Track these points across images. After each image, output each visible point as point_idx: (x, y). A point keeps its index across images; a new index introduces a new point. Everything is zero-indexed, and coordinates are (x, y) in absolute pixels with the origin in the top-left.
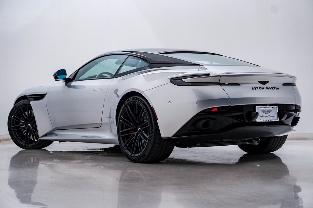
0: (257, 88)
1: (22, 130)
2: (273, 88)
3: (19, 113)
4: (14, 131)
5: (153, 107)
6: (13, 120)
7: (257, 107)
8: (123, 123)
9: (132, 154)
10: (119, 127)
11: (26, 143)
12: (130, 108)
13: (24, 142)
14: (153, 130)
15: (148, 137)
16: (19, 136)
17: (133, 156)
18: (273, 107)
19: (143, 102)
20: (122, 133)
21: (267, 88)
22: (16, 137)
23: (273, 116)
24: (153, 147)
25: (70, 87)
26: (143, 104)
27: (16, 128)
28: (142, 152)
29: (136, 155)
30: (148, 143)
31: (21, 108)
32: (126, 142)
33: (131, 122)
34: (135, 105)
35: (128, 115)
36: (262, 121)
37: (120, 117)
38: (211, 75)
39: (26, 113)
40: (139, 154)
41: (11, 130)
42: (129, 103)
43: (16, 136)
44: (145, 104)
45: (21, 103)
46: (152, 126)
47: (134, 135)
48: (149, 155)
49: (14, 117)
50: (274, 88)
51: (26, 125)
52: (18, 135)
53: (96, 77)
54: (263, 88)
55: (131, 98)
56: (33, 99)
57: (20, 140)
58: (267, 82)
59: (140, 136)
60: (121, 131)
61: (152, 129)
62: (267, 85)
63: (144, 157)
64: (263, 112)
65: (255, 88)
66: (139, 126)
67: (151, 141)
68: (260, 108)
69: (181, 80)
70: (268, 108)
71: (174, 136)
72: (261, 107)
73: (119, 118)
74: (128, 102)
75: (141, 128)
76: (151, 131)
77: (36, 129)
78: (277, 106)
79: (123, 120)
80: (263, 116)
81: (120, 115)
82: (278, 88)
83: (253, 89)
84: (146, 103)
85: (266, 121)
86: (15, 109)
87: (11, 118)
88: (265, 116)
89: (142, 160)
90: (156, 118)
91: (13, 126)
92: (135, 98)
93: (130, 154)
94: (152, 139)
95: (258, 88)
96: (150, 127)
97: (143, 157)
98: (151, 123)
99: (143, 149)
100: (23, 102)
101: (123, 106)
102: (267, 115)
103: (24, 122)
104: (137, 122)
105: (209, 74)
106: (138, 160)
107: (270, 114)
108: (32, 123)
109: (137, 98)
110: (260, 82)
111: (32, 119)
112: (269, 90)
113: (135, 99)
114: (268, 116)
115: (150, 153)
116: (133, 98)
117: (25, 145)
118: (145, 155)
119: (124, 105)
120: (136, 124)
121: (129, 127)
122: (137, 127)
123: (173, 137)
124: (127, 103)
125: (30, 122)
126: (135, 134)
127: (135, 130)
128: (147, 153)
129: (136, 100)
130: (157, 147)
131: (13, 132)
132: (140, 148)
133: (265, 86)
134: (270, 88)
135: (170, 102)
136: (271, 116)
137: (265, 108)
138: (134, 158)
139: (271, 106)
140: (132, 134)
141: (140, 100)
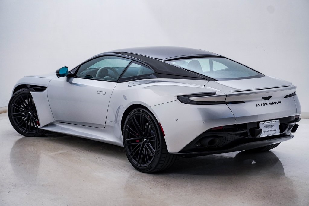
1: (23, 118)
2: (276, 103)
3: (19, 101)
4: (15, 119)
5: (160, 123)
6: (14, 108)
7: (260, 123)
8: (129, 132)
9: (138, 164)
10: (124, 135)
11: (26, 131)
12: (136, 118)
13: (25, 129)
14: (160, 145)
15: (155, 151)
16: (20, 124)
17: (139, 166)
18: (275, 122)
19: (150, 116)
20: (128, 142)
21: (270, 104)
22: (16, 125)
23: (275, 130)
24: (159, 160)
25: (72, 83)
26: (150, 118)
27: (17, 115)
28: (148, 164)
29: (142, 166)
30: (154, 156)
31: (21, 96)
32: (132, 151)
33: (137, 132)
34: (142, 118)
35: (134, 124)
36: (265, 136)
37: (126, 126)
38: (217, 94)
39: (26, 101)
40: (145, 165)
41: (12, 117)
42: (135, 114)
43: (17, 123)
45: (21, 91)
46: (159, 141)
47: (140, 145)
48: (155, 168)
49: (14, 105)
51: (27, 113)
52: (18, 123)
54: (266, 104)
55: (137, 109)
56: (33, 89)
57: (21, 127)
58: (270, 97)
59: (146, 147)
60: (127, 140)
61: (159, 144)
62: (270, 101)
63: (151, 169)
64: (266, 127)
65: (259, 105)
66: (145, 137)
67: (158, 155)
68: (263, 123)
70: (271, 123)
75: (147, 139)
76: (158, 145)
77: (37, 118)
78: (279, 120)
79: (129, 129)
80: (266, 131)
81: (125, 123)
82: (280, 103)
84: (152, 117)
85: (269, 135)
86: (15, 97)
87: (11, 106)
88: (268, 131)
89: (149, 171)
90: (163, 134)
91: (13, 114)
92: (141, 110)
93: (136, 163)
94: (159, 153)
95: (262, 105)
96: (157, 142)
97: (150, 169)
98: (158, 138)
99: (150, 160)
100: (23, 91)
102: (269, 129)
103: (24, 110)
104: (144, 133)
105: (215, 94)
106: (144, 170)
107: (273, 128)
108: (32, 112)
109: (143, 111)
110: (264, 98)
111: (32, 107)
112: (272, 105)
113: (142, 111)
114: (270, 131)
115: (157, 166)
116: (140, 110)
117: (26, 132)
118: (151, 167)
119: (130, 115)
120: (142, 135)
121: (135, 137)
122: (143, 138)
123: (179, 152)
124: (133, 114)
125: (30, 110)
126: (141, 144)
127: (141, 140)
128: (154, 166)
129: (142, 113)
130: (164, 161)
131: (13, 119)
132: (147, 160)
133: (268, 102)
134: (273, 103)
135: (177, 120)
136: (273, 130)
137: (268, 123)
138: (141, 168)
139: (274, 121)
140: (139, 144)
141: (146, 113)
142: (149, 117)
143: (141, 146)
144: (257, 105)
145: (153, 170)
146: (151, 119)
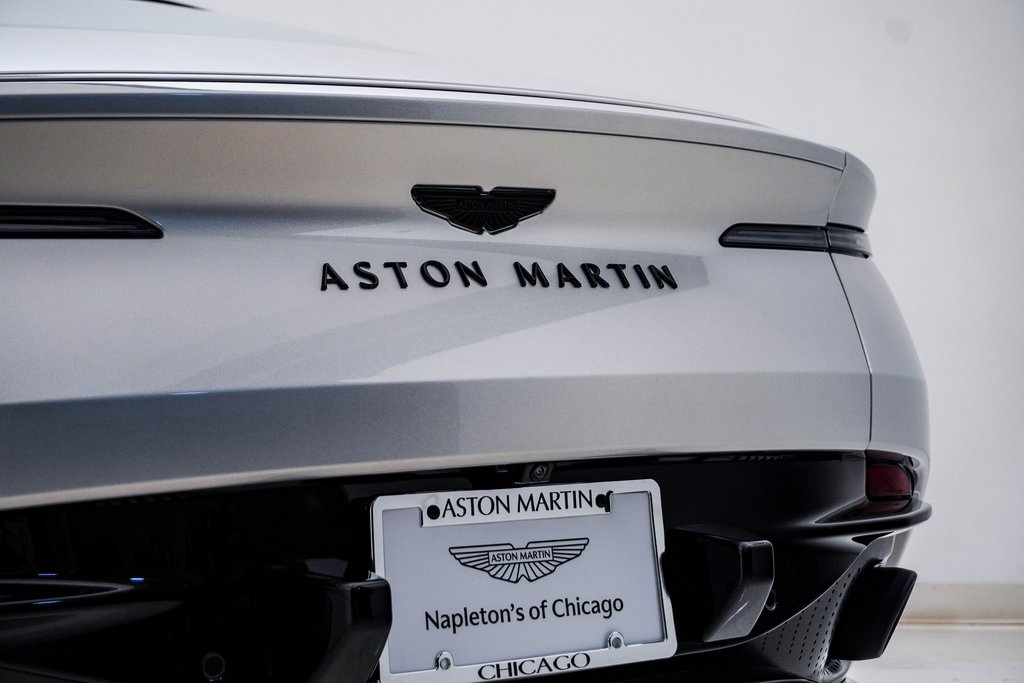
0: (387, 277)
2: (607, 275)
7: (382, 505)
18: (603, 501)
21: (529, 276)
23: (609, 607)
36: (459, 677)
50: (618, 269)
54: (472, 274)
58: (535, 201)
62: (530, 237)
64: (477, 558)
65: (360, 269)
68: (433, 512)
70: (542, 512)
72: (440, 499)
78: (652, 486)
80: (470, 618)
82: (664, 278)
83: (329, 278)
85: (512, 669)
88: (501, 616)
95: (411, 274)
102: (526, 595)
107: (566, 582)
110: (435, 199)
112: (556, 294)
114: (539, 611)
133: (494, 250)
134: (561, 269)
136: (578, 608)
137: (503, 515)
139: (584, 487)
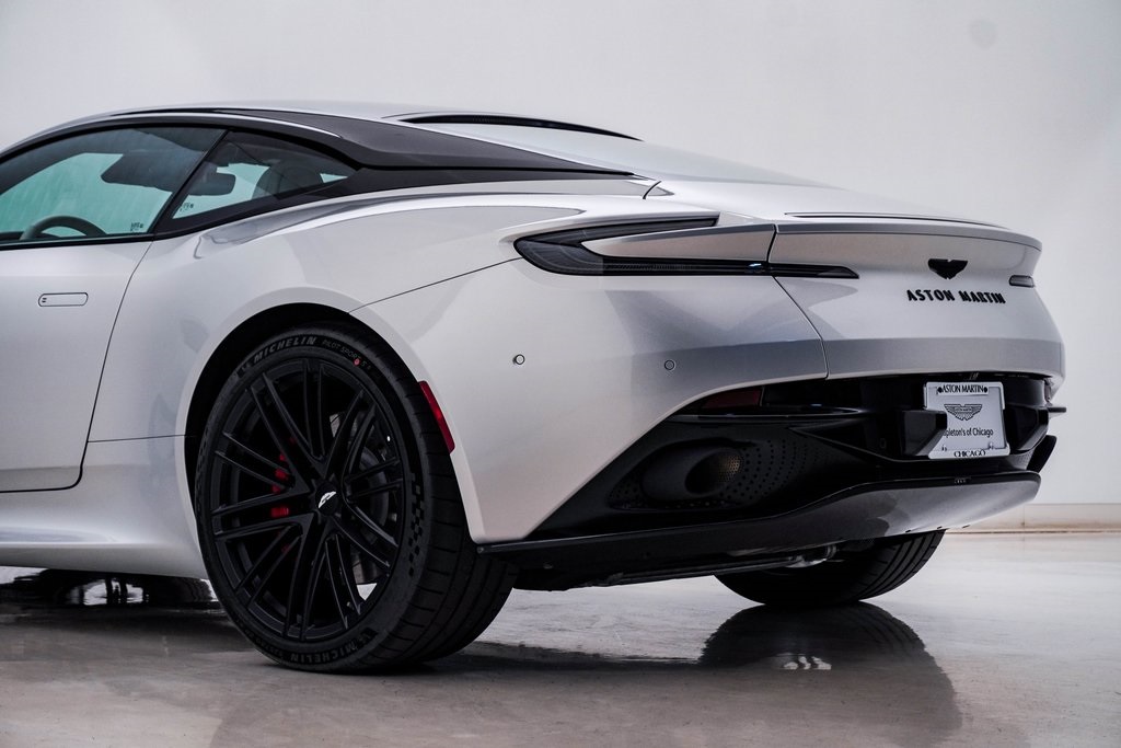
0: (926, 296)
5: (424, 384)
8: (231, 466)
14: (428, 504)
18: (986, 390)
19: (363, 358)
20: (227, 522)
21: (964, 297)
23: (989, 433)
26: (364, 369)
33: (277, 459)
36: (949, 455)
37: (218, 436)
38: (721, 224)
42: (270, 365)
44: (373, 365)
46: (419, 481)
47: (298, 530)
48: (393, 635)
50: (988, 294)
53: (22, 238)
54: (949, 296)
55: (286, 335)
58: (960, 265)
59: (334, 530)
60: (220, 509)
61: (421, 497)
63: (368, 641)
64: (951, 409)
67: (410, 558)
68: (940, 389)
69: (577, 244)
70: (969, 393)
71: (535, 534)
72: (941, 385)
73: (206, 438)
74: (270, 359)
75: (341, 491)
76: (416, 506)
78: (1001, 384)
79: (232, 450)
80: (951, 433)
83: (911, 296)
84: (378, 362)
85: (964, 454)
88: (959, 433)
89: (353, 657)
90: (441, 442)
92: (308, 336)
94: (416, 551)
95: (933, 295)
96: (408, 491)
97: (360, 645)
98: (416, 466)
101: (234, 378)
102: (966, 425)
104: (321, 461)
105: (713, 220)
106: (326, 657)
107: (978, 421)
109: (320, 338)
110: (935, 264)
113: (312, 341)
114: (969, 432)
116: (301, 337)
118: (370, 633)
119: (241, 373)
120: (308, 473)
121: (267, 489)
122: (312, 489)
123: (532, 537)
124: (257, 367)
126: (306, 521)
127: (304, 504)
128: (384, 625)
129: (315, 351)
130: (441, 593)
133: (955, 285)
134: (973, 294)
135: (519, 359)
136: (979, 432)
137: (958, 393)
138: (305, 645)
140: (289, 524)
141: (339, 347)
142: (357, 362)
143: (305, 533)
144: (909, 292)
145: (382, 646)
146: (368, 373)
